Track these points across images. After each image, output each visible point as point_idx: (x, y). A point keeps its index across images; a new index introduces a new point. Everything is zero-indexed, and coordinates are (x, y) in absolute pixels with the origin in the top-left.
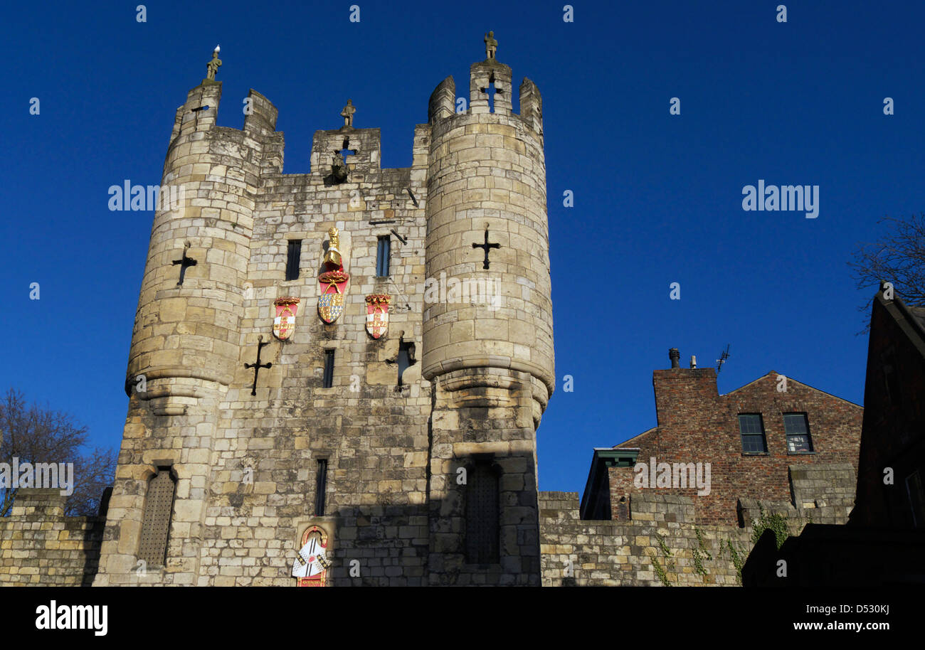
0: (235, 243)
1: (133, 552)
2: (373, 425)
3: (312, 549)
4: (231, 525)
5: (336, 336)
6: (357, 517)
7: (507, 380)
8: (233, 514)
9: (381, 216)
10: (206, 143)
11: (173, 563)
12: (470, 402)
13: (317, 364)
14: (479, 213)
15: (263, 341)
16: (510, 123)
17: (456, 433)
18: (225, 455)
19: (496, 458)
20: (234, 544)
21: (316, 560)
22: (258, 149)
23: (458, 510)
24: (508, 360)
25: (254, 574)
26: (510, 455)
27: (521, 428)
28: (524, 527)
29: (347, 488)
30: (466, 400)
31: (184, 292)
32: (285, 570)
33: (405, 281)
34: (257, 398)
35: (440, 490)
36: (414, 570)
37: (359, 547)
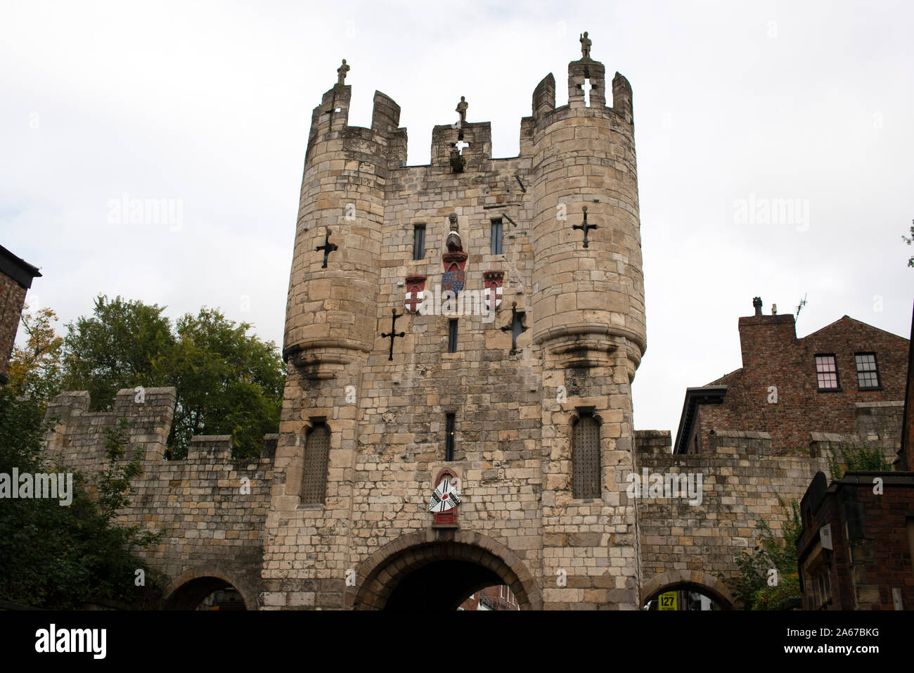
0: (370, 230)
1: (297, 493)
2: (493, 384)
3: (445, 489)
4: (377, 470)
6: (482, 461)
7: (605, 342)
8: (378, 460)
9: (494, 201)
10: (341, 142)
12: (575, 363)
13: (443, 332)
14: (579, 198)
15: (396, 314)
16: (605, 116)
17: (563, 389)
18: (369, 411)
19: (597, 410)
20: (380, 485)
21: (449, 498)
22: (385, 144)
23: (565, 454)
24: (605, 327)
25: (398, 510)
26: (609, 407)
27: (617, 384)
28: (622, 468)
29: (473, 437)
30: (571, 362)
31: (327, 273)
32: (423, 506)
33: (516, 258)
34: (394, 362)
35: (550, 438)
36: (530, 504)
37: (484, 486)
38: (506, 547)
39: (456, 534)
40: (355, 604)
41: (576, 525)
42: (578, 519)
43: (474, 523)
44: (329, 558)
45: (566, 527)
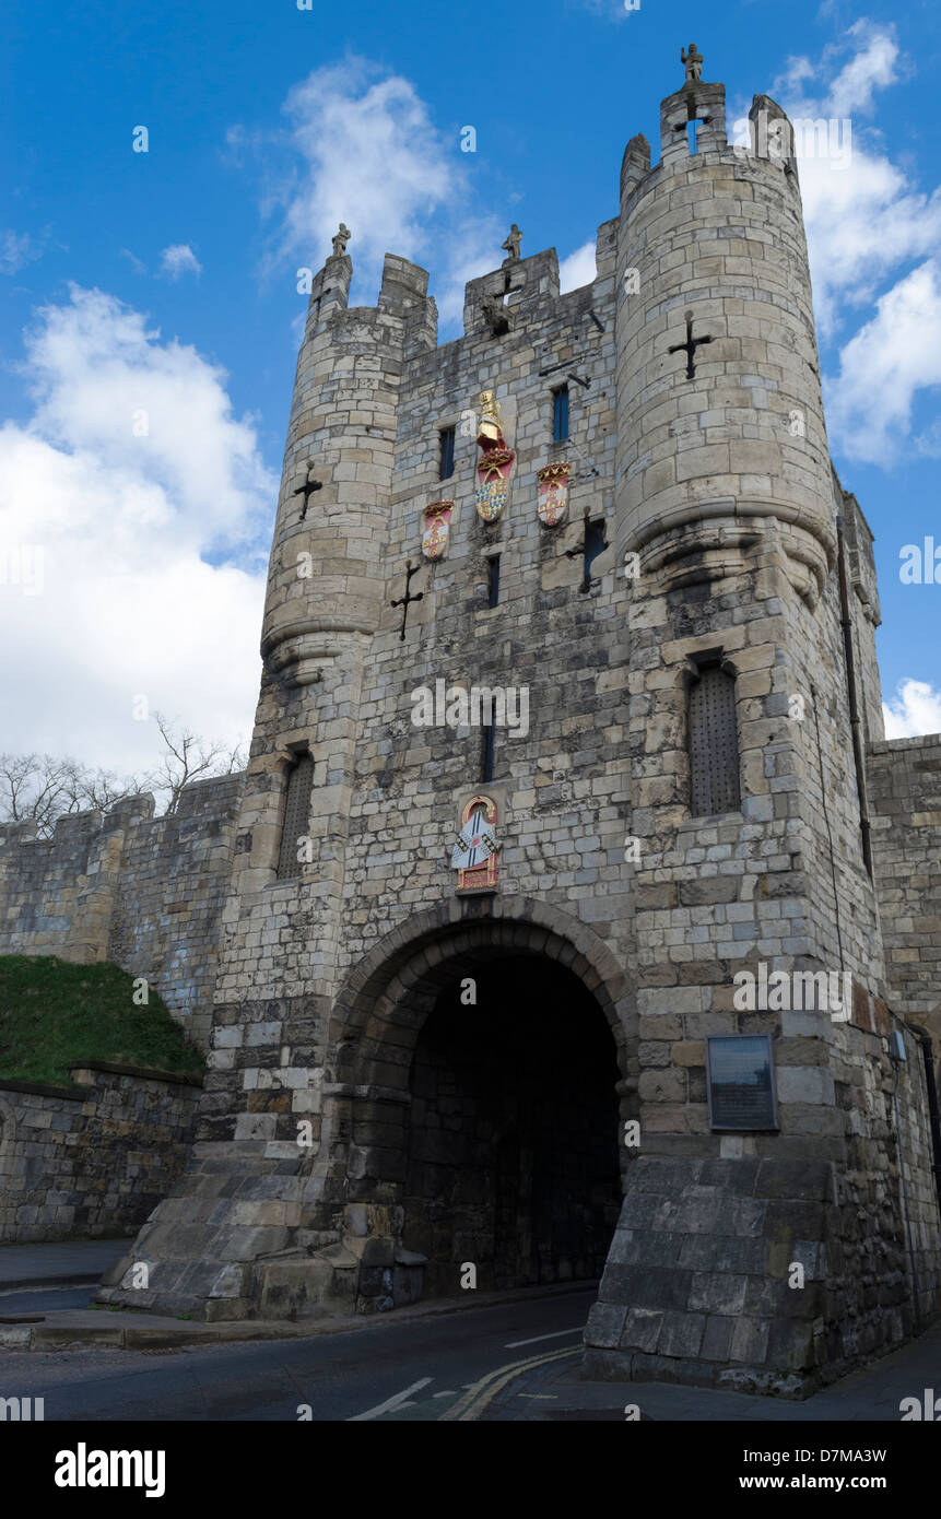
0: (372, 451)
1: (267, 864)
2: (552, 645)
3: (476, 828)
4: (380, 812)
5: (500, 537)
6: (535, 774)
7: (732, 530)
8: (380, 797)
9: (555, 360)
10: (329, 335)
11: (309, 871)
12: (682, 579)
13: (478, 580)
14: (679, 302)
15: (411, 568)
16: (723, 160)
17: (664, 629)
18: (371, 723)
19: (725, 653)
20: (383, 836)
21: (482, 842)
22: (399, 325)
23: (670, 740)
24: (731, 502)
25: (408, 874)
26: (748, 644)
27: (763, 600)
28: (776, 749)
30: (674, 578)
31: (306, 525)
32: (445, 862)
33: (589, 438)
34: (407, 641)
35: (644, 715)
36: (616, 838)
37: (539, 816)
38: (577, 917)
39: (495, 903)
40: (347, 1038)
41: (694, 864)
42: (697, 854)
43: (524, 881)
44: (303, 962)
45: (675, 870)
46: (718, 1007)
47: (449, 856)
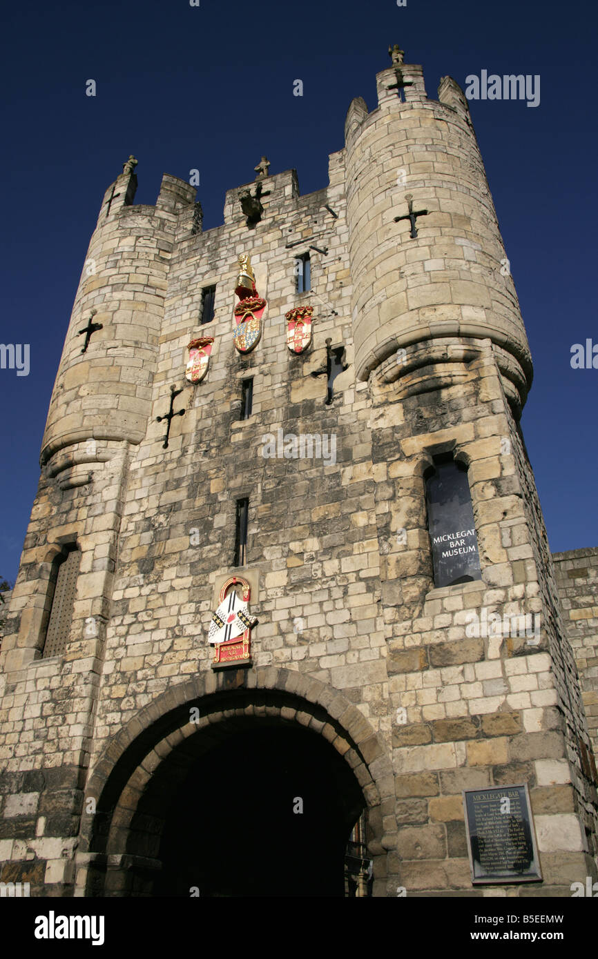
0: (146, 303)
1: (33, 644)
3: (232, 606)
4: (140, 595)
5: (254, 363)
6: (287, 557)
7: (457, 348)
8: (142, 582)
9: (298, 237)
10: (116, 223)
11: (72, 650)
12: (416, 386)
13: (233, 397)
14: (400, 189)
15: (176, 390)
16: (426, 107)
17: (402, 428)
18: (135, 518)
19: (458, 445)
20: (143, 617)
21: (237, 618)
22: (172, 219)
23: (414, 520)
24: (456, 324)
25: (166, 650)
26: (477, 437)
27: (487, 402)
28: (511, 523)
29: (273, 524)
30: (409, 386)
31: (87, 356)
32: (201, 638)
33: (328, 289)
34: (170, 448)
35: (388, 500)
36: (365, 610)
37: (291, 593)
38: (329, 685)
39: (250, 674)
41: (442, 629)
42: (443, 620)
43: (277, 653)
44: (62, 734)
45: (424, 635)
46: (472, 761)
47: (205, 633)
